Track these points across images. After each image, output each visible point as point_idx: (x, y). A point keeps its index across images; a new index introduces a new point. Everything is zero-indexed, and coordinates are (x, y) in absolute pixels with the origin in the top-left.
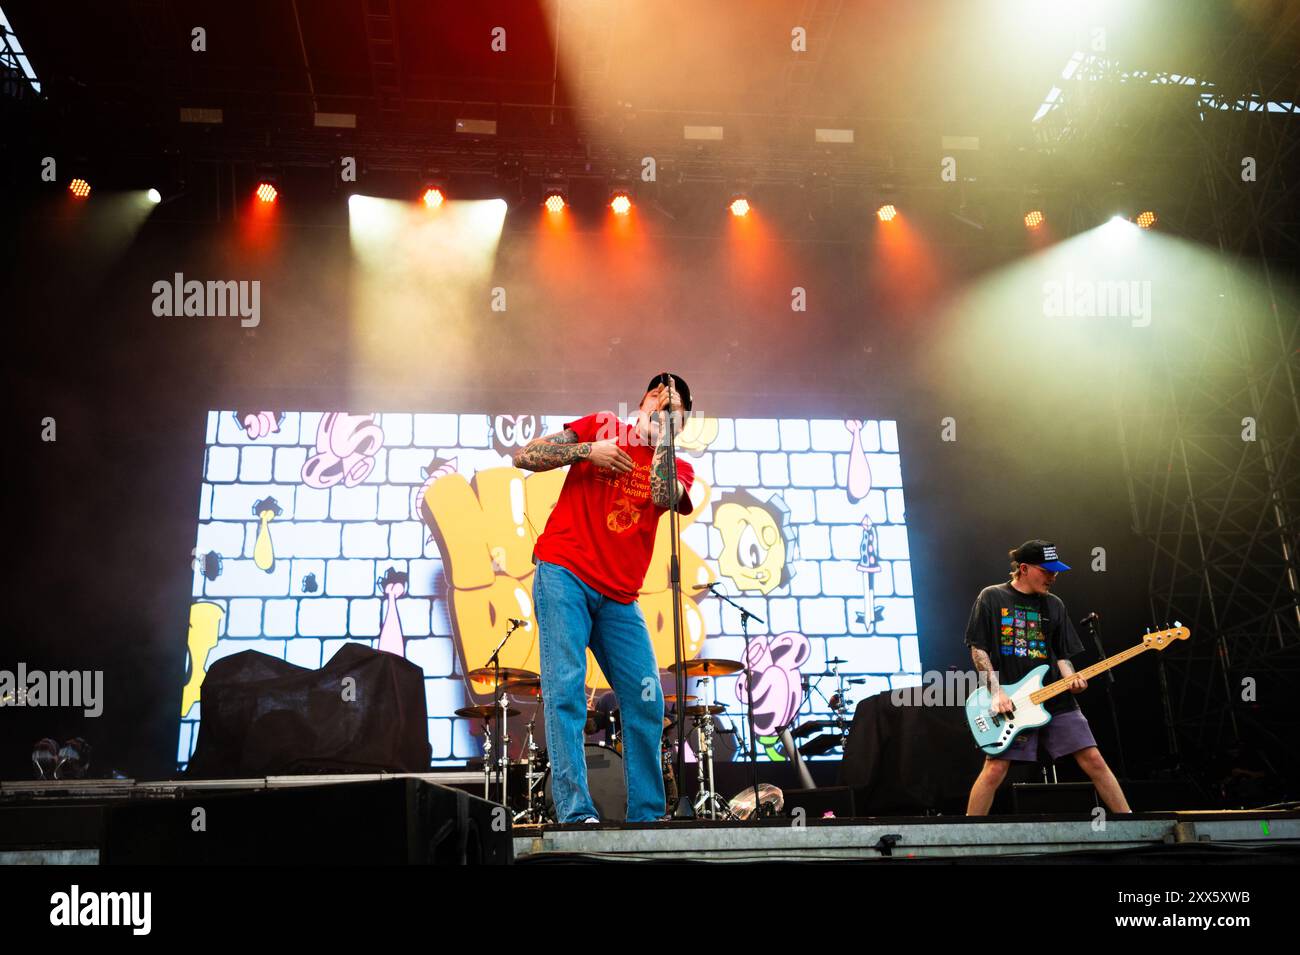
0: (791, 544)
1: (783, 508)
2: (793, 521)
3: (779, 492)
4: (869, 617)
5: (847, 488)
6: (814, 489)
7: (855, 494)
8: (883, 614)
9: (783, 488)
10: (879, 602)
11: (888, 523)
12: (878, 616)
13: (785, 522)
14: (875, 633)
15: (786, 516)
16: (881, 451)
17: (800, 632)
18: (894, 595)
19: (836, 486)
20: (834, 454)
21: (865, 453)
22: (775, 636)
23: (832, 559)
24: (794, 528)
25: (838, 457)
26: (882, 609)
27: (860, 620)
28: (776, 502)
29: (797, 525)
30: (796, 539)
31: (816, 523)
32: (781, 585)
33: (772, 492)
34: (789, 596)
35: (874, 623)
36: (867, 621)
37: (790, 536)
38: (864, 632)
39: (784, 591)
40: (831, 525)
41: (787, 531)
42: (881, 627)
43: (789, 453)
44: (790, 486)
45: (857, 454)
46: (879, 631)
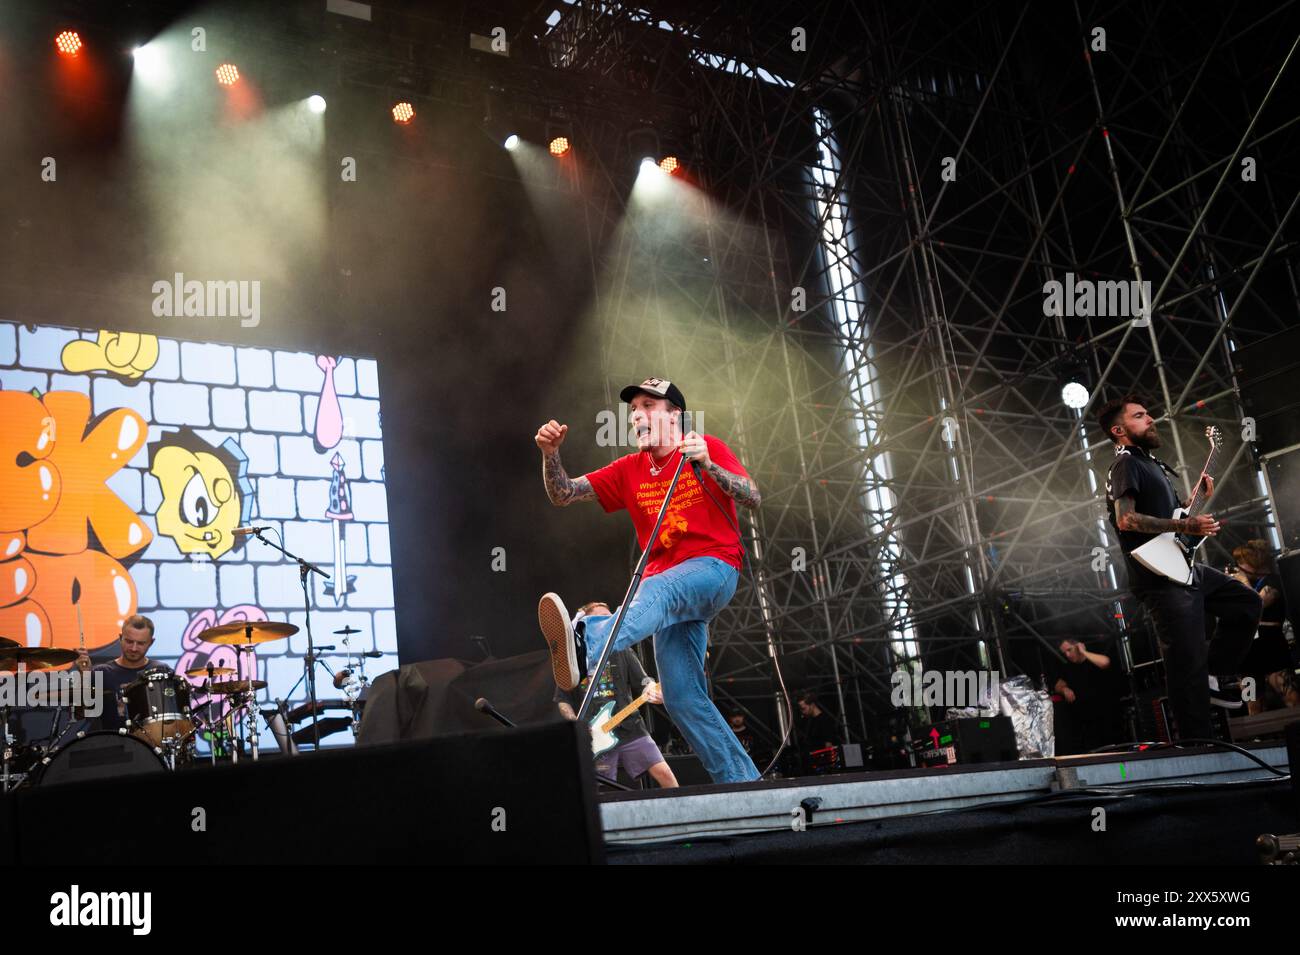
0: (248, 500)
1: (239, 456)
2: (251, 471)
3: (235, 436)
4: (339, 589)
5: (314, 436)
6: (278, 435)
7: (324, 443)
8: (355, 585)
9: (240, 431)
10: (352, 571)
11: (363, 480)
12: (351, 588)
13: (242, 473)
14: (346, 607)
15: (243, 465)
16: (357, 395)
17: (258, 605)
18: (369, 563)
19: (304, 433)
20: (303, 394)
21: (337, 396)
22: (226, 610)
23: (298, 519)
24: (252, 481)
25: (307, 399)
26: (355, 578)
27: (330, 591)
28: (231, 447)
29: (256, 477)
30: (255, 494)
31: (279, 475)
32: (235, 548)
33: (226, 435)
34: (244, 562)
35: (344, 595)
36: (338, 592)
37: (246, 489)
38: (334, 605)
39: (239, 556)
40: (296, 479)
41: (243, 482)
42: (353, 600)
43: (248, 390)
44: (249, 429)
45: (328, 394)
46: (350, 604)
